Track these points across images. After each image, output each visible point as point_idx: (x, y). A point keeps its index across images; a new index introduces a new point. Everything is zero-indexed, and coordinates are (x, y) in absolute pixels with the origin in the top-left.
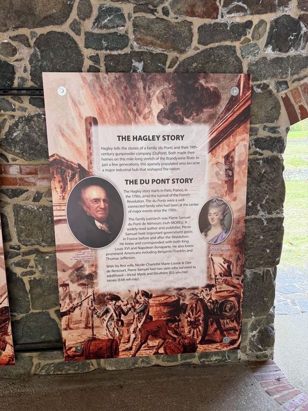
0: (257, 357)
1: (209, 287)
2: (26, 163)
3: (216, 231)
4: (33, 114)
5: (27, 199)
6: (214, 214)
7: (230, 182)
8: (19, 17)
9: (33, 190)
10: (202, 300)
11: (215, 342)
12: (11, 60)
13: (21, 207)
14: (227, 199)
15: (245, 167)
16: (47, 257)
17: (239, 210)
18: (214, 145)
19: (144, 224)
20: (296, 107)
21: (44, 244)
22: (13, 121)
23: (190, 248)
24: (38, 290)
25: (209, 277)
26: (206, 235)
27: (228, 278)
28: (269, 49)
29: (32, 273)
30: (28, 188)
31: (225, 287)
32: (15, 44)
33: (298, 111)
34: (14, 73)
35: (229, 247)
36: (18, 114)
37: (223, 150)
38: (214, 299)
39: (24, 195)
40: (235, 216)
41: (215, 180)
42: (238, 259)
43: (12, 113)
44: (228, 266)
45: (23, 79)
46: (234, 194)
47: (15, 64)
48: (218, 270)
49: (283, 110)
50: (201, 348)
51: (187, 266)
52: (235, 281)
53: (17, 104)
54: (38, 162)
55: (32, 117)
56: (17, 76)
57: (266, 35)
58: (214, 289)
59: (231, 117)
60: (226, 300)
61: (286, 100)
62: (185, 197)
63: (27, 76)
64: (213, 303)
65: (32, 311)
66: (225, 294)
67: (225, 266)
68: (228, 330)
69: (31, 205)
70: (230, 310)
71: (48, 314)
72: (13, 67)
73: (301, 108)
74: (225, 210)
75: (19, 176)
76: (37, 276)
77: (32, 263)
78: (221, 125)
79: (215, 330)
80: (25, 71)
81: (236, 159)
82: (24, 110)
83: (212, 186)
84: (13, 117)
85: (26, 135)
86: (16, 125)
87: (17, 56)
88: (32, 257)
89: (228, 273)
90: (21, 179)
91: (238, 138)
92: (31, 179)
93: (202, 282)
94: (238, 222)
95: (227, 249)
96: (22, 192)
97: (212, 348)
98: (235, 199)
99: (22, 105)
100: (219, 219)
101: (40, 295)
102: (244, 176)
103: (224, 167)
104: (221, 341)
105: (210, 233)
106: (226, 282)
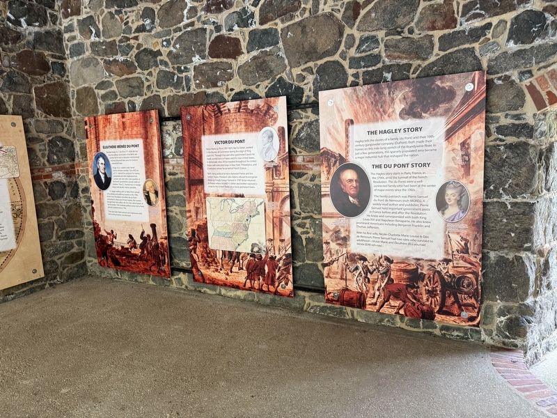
0: (504, 343)
1: (447, 261)
2: (308, 154)
3: (452, 210)
4: (313, 120)
5: (306, 179)
6: (451, 195)
7: (467, 166)
8: (307, 56)
9: (310, 173)
10: (439, 273)
11: (453, 315)
12: (301, 85)
13: (302, 185)
14: (463, 182)
15: (482, 152)
16: (317, 222)
17: (476, 193)
18: (450, 134)
19: (387, 201)
20: (544, 94)
21: (316, 212)
22: (301, 126)
23: (428, 224)
24: (311, 246)
25: (447, 252)
26: (443, 214)
27: (466, 255)
28: (511, 44)
29: (308, 233)
30: (308, 172)
31: (462, 263)
32: (304, 74)
33: (545, 97)
34: (303, 93)
35: (466, 226)
36: (304, 120)
37: (459, 138)
38: (451, 273)
39: (305, 176)
40: (472, 197)
41: (452, 164)
42: (476, 238)
43: (301, 120)
44: (466, 244)
45: (308, 96)
46: (471, 178)
47: (304, 87)
48: (455, 247)
49: (528, 98)
50: (438, 317)
51: (425, 240)
52: (473, 259)
53: (304, 114)
54: (315, 154)
55: (312, 122)
56: (304, 95)
58: (451, 263)
59: (465, 109)
60: (463, 277)
61: (531, 88)
62: (423, 179)
63: (311, 94)
64: (450, 276)
65: (307, 262)
66: (463, 270)
67: (463, 243)
68: (467, 305)
69: (308, 183)
70: (468, 286)
71: (317, 266)
72: (302, 89)
73: (549, 93)
74: (462, 192)
75: (303, 163)
76: (311, 235)
77: (308, 226)
78: (457, 117)
80: (310, 90)
81: (472, 146)
82: (308, 117)
83: (448, 170)
84: (301, 123)
85: (308, 135)
86: (303, 128)
87: (306, 81)
88: (308, 221)
89: (465, 250)
90: (304, 165)
91: (474, 127)
92: (310, 165)
93: (439, 255)
94: (476, 203)
95: (464, 228)
96: (304, 174)
97: (450, 321)
98: (472, 182)
99: (307, 114)
100: (456, 199)
101: (312, 250)
102: (481, 161)
103: (460, 153)
104: (459, 315)
105: (446, 211)
106: (463, 258)
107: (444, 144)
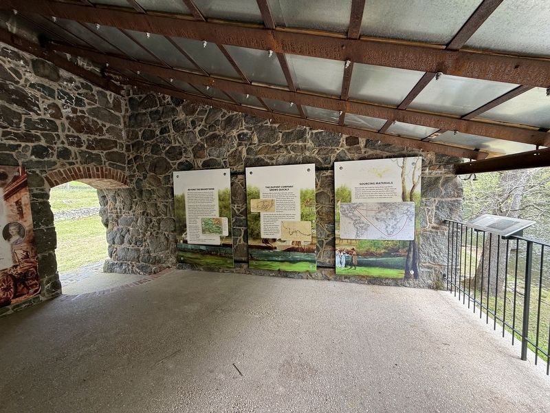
0: (52, 296)
1: (15, 266)
3: (15, 238)
6: (12, 229)
7: (21, 214)
10: (11, 275)
11: (24, 295)
14: (20, 222)
15: (29, 206)
17: (29, 226)
18: (7, 197)
20: (53, 181)
25: (15, 262)
26: (9, 241)
27: (28, 259)
28: (33, 157)
31: (26, 264)
35: (25, 244)
37: (14, 199)
38: (19, 272)
40: (27, 229)
41: (11, 213)
42: (32, 249)
44: (27, 254)
46: (24, 219)
48: (20, 257)
49: (46, 182)
50: (14, 301)
52: (32, 260)
57: (30, 151)
58: (19, 267)
59: (15, 185)
60: (28, 271)
61: (47, 178)
64: (19, 274)
66: (27, 267)
67: (25, 254)
68: (32, 286)
70: (31, 275)
73: (55, 181)
74: (20, 227)
78: (10, 188)
79: (23, 288)
81: (23, 203)
83: (9, 216)
89: (27, 257)
91: (22, 194)
93: (10, 265)
94: (29, 231)
95: (25, 246)
97: (22, 299)
98: (25, 221)
100: (16, 231)
102: (29, 210)
103: (16, 207)
104: (28, 293)
105: (11, 239)
106: (26, 262)
107: (4, 202)
